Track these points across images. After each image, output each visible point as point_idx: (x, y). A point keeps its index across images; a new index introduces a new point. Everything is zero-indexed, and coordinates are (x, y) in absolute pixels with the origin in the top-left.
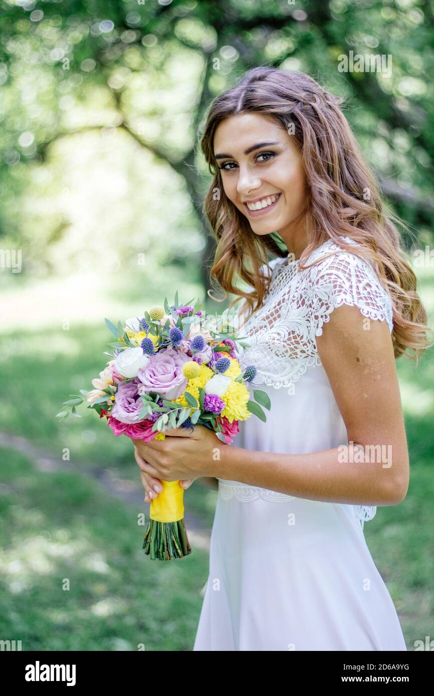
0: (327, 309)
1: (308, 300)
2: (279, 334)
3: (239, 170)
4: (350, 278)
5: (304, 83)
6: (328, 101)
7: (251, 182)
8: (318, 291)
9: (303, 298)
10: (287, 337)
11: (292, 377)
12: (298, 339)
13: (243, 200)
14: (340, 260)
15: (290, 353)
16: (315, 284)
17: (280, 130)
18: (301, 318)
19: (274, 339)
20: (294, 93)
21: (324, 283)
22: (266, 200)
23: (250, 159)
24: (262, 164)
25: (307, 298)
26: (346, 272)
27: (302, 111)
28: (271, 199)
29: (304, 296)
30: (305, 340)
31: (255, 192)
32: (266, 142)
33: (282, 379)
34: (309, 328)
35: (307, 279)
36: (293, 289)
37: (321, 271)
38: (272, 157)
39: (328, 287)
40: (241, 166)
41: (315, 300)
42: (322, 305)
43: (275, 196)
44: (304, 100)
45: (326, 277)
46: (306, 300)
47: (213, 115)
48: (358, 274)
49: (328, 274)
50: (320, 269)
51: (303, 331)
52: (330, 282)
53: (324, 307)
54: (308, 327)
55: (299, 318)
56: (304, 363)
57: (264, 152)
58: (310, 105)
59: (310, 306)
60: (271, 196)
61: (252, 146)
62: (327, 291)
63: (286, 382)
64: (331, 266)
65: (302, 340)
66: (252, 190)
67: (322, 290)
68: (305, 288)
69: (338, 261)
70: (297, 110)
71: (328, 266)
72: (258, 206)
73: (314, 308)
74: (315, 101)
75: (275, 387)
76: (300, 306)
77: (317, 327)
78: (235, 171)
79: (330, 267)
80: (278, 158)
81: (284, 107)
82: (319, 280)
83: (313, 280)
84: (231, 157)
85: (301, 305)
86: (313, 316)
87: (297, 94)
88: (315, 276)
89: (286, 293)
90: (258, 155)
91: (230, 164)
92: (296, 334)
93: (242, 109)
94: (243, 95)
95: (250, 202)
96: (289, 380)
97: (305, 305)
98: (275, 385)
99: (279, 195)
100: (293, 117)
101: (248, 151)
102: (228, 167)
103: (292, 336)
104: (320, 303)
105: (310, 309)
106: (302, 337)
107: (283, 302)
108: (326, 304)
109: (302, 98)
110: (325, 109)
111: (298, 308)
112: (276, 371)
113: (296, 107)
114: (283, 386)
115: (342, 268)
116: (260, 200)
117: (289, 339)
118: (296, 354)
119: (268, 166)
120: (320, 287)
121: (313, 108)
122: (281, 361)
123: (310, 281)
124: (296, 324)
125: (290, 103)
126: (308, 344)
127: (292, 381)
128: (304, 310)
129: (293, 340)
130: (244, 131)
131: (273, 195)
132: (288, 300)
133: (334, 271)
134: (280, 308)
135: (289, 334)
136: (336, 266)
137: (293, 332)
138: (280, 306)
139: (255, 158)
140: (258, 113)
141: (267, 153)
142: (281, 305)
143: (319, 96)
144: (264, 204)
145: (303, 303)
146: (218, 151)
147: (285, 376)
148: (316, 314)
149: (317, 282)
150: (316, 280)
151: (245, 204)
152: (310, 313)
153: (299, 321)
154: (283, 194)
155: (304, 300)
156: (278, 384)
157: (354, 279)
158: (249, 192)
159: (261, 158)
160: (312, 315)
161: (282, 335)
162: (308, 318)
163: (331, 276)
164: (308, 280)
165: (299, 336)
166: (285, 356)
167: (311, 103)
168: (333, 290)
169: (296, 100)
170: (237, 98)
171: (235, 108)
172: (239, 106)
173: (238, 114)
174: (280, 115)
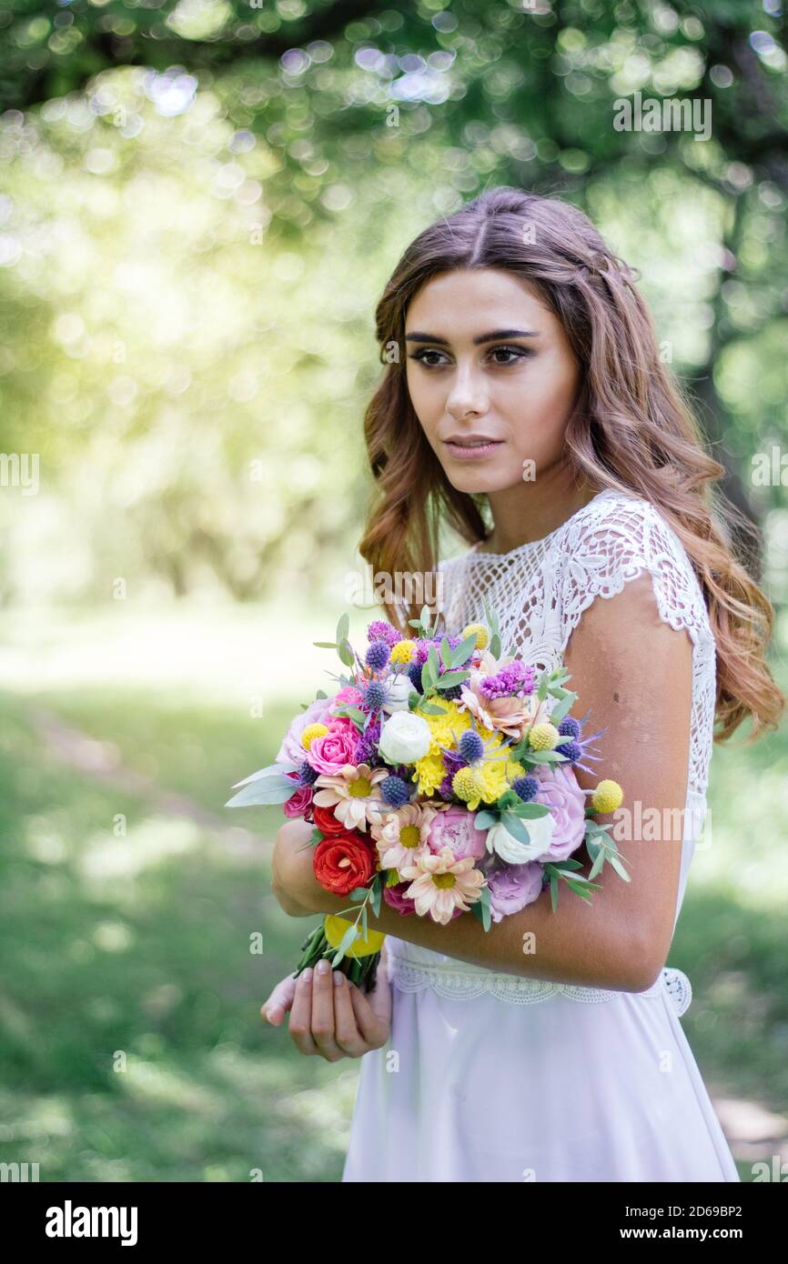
4: (640, 539)
8: (574, 565)
14: (625, 512)
17: (543, 310)
20: (577, 250)
21: (589, 551)
23: (480, 353)
26: (634, 529)
27: (589, 282)
32: (519, 330)
37: (587, 527)
38: (522, 358)
40: (459, 365)
42: (576, 593)
44: (592, 264)
45: (595, 541)
48: (655, 538)
49: (599, 532)
50: (585, 525)
53: (578, 598)
58: (601, 275)
64: (608, 518)
67: (582, 565)
69: (621, 512)
70: (580, 279)
71: (600, 520)
74: (607, 268)
79: (604, 520)
81: (559, 273)
82: (581, 544)
83: (572, 547)
84: (446, 343)
87: (581, 251)
94: (483, 234)
100: (574, 290)
101: (480, 340)
104: (573, 590)
109: (588, 260)
113: (581, 276)
121: (604, 281)
123: (568, 549)
125: (571, 266)
132: (543, 598)
133: (610, 526)
134: (528, 617)
138: (528, 613)
139: (488, 352)
142: (529, 611)
149: (578, 550)
150: (577, 545)
157: (647, 543)
158: (466, 415)
164: (565, 548)
167: (602, 272)
169: (580, 262)
170: (473, 237)
171: (470, 254)
172: (477, 251)
173: (473, 266)
174: (553, 285)
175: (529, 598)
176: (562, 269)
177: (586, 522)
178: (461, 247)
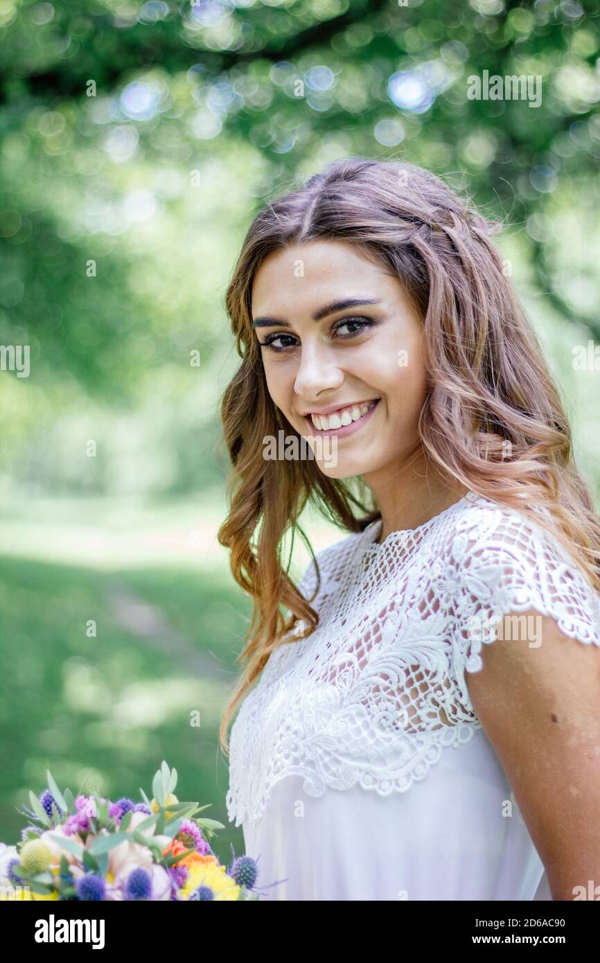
0: (490, 615)
1: (447, 601)
2: (386, 677)
3: (301, 352)
4: (533, 559)
5: (432, 189)
6: (475, 226)
7: (324, 374)
8: (470, 581)
9: (437, 595)
10: (404, 680)
11: (414, 771)
12: (426, 679)
13: (305, 410)
14: (513, 524)
15: (407, 720)
16: (462, 566)
17: (383, 276)
18: (434, 637)
19: (377, 689)
20: (414, 207)
21: (482, 563)
22: (351, 412)
23: (323, 329)
24: (347, 341)
25: (445, 595)
26: (525, 547)
27: (428, 240)
28: (361, 410)
29: (437, 593)
30: (439, 680)
31: (330, 394)
32: (357, 298)
33: (394, 775)
34: (450, 657)
35: (443, 558)
36: (413, 583)
37: (475, 541)
38: (367, 328)
39: (489, 572)
40: (302, 344)
41: (463, 601)
42: (479, 607)
43: (367, 404)
44: (433, 221)
45: (486, 554)
46: (442, 601)
47: (255, 240)
48: (548, 552)
49: (490, 549)
50: (471, 539)
51: (437, 662)
52: (497, 562)
53: (484, 612)
54: (447, 654)
55: (428, 637)
56: (435, 740)
57: (352, 317)
58: (444, 231)
59: (452, 613)
60: (359, 403)
61: (328, 305)
62: (487, 578)
63: (403, 781)
64: (498, 532)
65: (434, 680)
66: (324, 390)
67: (477, 578)
68: (440, 577)
69: (508, 525)
70: (419, 239)
71: (489, 534)
72: (335, 421)
73: (459, 617)
74: (453, 223)
75: (381, 793)
76: (429, 614)
77: (469, 654)
78: (292, 351)
79: (494, 535)
80: (376, 330)
81: (394, 233)
82: (470, 558)
83: (457, 560)
84: (287, 325)
85: (432, 611)
86: (458, 632)
87: (419, 209)
88: (463, 550)
89: (399, 592)
90: (339, 323)
91: (282, 338)
92: (421, 669)
93: (311, 233)
94: (313, 206)
95: (317, 415)
96: (408, 776)
97: (439, 611)
98: (380, 788)
99: (376, 402)
100: (412, 250)
101: (320, 315)
102: (277, 343)
103: (413, 675)
104: (474, 606)
105: (450, 618)
106: (435, 674)
107: (390, 611)
108: (488, 607)
109: (429, 217)
110: (470, 241)
111: (424, 618)
112: (381, 760)
113: (418, 234)
114: (397, 788)
115: (518, 538)
116: (339, 411)
117: (410, 682)
118: (419, 720)
119: (358, 344)
120: (473, 572)
121: (449, 237)
122: (389, 740)
123: (452, 562)
124: (421, 649)
125: (405, 224)
126: (445, 688)
127: (413, 777)
128: (439, 621)
129: (417, 684)
130: (314, 275)
131: (363, 402)
132: (401, 605)
133: (502, 544)
134: (384, 623)
135: (407, 672)
136: (506, 533)
137: (415, 668)
139: (332, 327)
140: (343, 242)
141: (358, 319)
142: (385, 616)
143: (460, 215)
144: (346, 418)
145: (436, 606)
146: (261, 310)
147: (402, 767)
148: (465, 627)
149: (468, 564)
150: (466, 558)
151: (308, 417)
152: (451, 626)
153: (430, 643)
154: (383, 401)
155: (438, 602)
156: (385, 785)
157: (541, 561)
158: (318, 395)
159: (344, 330)
160: (454, 629)
161: (394, 677)
162: (448, 638)
163: (498, 553)
164: (447, 559)
165: (427, 672)
166: (397, 729)
167: (445, 228)
168: (503, 577)
169: (416, 219)
170: (303, 210)
171: (299, 228)
172: (307, 225)
173: (303, 240)
174: (387, 247)
175: (387, 603)
176: (394, 229)
177: (473, 535)
178: (290, 222)
